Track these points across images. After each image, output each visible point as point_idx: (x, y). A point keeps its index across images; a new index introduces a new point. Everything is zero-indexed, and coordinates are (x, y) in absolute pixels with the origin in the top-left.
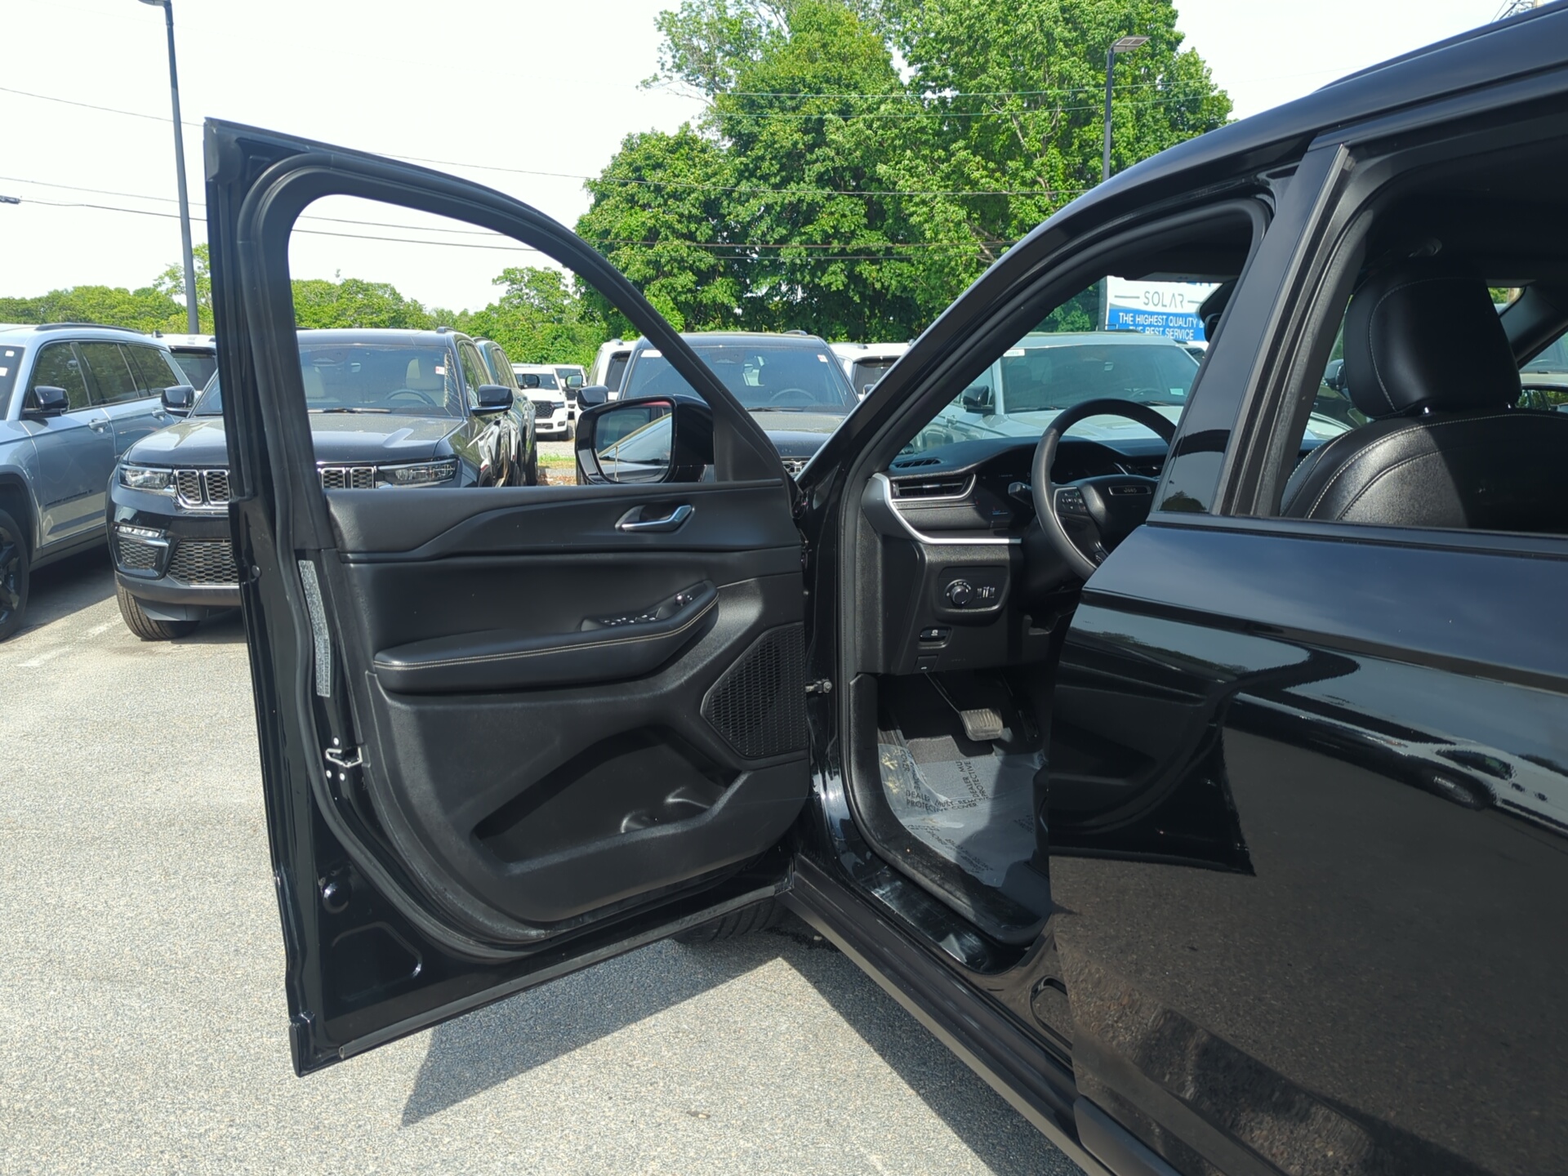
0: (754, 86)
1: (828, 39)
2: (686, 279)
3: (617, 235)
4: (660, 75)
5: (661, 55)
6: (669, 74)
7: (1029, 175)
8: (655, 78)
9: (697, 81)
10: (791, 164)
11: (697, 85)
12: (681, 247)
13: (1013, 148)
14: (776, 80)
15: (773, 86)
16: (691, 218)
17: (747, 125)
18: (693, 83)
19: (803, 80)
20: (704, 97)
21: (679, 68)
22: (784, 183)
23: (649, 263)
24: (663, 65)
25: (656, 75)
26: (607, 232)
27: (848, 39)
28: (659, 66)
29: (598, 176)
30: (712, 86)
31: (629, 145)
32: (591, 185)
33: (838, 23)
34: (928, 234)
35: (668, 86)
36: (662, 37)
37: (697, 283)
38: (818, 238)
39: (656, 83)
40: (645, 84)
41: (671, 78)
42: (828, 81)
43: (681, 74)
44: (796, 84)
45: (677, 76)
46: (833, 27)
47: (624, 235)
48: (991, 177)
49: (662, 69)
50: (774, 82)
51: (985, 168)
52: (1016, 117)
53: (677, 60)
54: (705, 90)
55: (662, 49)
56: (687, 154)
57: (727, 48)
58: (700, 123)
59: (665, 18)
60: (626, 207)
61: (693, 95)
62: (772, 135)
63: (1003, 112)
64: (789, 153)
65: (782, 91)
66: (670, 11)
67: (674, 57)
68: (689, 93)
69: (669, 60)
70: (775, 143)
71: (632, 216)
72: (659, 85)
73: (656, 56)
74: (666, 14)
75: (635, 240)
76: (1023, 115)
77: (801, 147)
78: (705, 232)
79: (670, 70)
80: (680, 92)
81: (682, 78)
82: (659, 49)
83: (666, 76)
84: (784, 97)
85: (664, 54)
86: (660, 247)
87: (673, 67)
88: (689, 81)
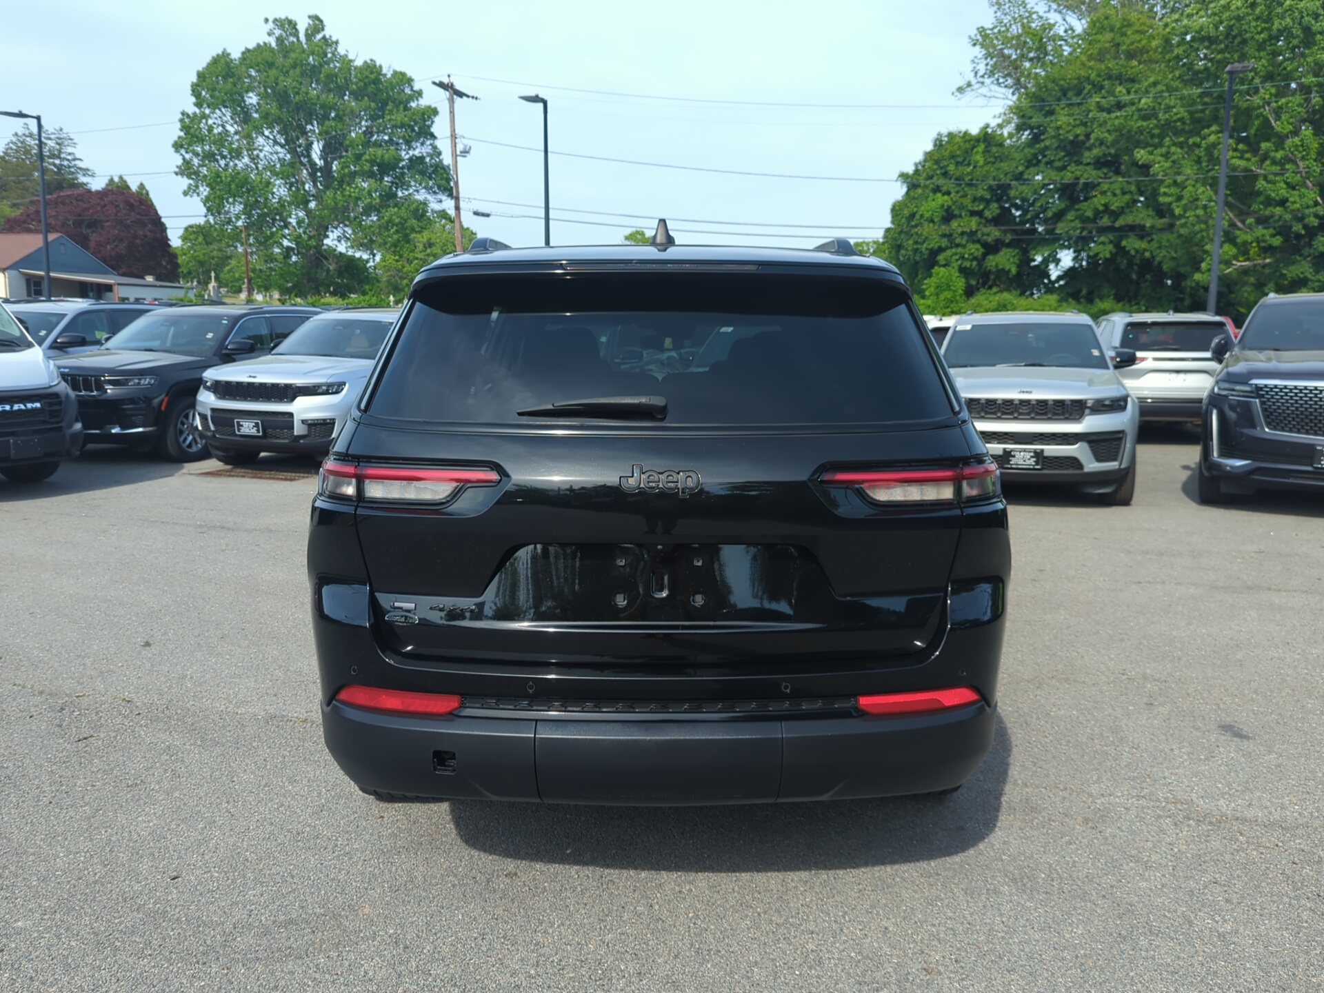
0: (1046, 87)
1: (1119, 39)
2: (975, 249)
3: (922, 216)
4: (973, 81)
5: (975, 65)
6: (981, 80)
7: (1279, 155)
8: (969, 85)
9: (1006, 83)
10: (1074, 149)
11: (1006, 86)
12: (973, 223)
13: (1266, 132)
14: (1065, 80)
15: (1062, 86)
16: (982, 199)
17: (1037, 119)
18: (1003, 85)
19: (1088, 78)
20: (1010, 96)
21: (992, 74)
22: (1064, 168)
23: (944, 236)
24: (976, 73)
25: (969, 82)
26: (913, 216)
27: (1137, 37)
28: (973, 74)
29: (910, 170)
30: (1018, 84)
31: (938, 143)
32: (904, 176)
33: (1129, 25)
34: (1177, 211)
35: (980, 90)
36: (978, 52)
37: (985, 255)
38: (1089, 214)
39: (969, 89)
40: (960, 90)
41: (983, 83)
42: (1110, 78)
43: (992, 79)
44: (1082, 83)
45: (987, 81)
46: (1124, 29)
47: (927, 215)
48: (1241, 158)
49: (975, 76)
50: (1062, 82)
51: (1235, 150)
52: (1269, 104)
53: (989, 67)
54: (1011, 90)
55: (976, 61)
56: (986, 147)
57: (1031, 55)
58: (999, 121)
59: (980, 33)
60: (931, 194)
61: (999, 95)
62: (1058, 128)
63: (1257, 100)
64: (1072, 142)
65: (1069, 89)
66: (986, 27)
67: (987, 65)
68: (996, 95)
69: (982, 68)
70: (1060, 134)
71: (933, 200)
72: (972, 90)
73: (971, 67)
74: (982, 31)
75: (936, 220)
76: (1276, 102)
77: (1082, 138)
78: (993, 210)
79: (983, 76)
80: (988, 94)
81: (992, 82)
82: (973, 61)
83: (978, 82)
84: (1070, 94)
85: (978, 64)
86: (954, 224)
87: (985, 74)
88: (999, 84)
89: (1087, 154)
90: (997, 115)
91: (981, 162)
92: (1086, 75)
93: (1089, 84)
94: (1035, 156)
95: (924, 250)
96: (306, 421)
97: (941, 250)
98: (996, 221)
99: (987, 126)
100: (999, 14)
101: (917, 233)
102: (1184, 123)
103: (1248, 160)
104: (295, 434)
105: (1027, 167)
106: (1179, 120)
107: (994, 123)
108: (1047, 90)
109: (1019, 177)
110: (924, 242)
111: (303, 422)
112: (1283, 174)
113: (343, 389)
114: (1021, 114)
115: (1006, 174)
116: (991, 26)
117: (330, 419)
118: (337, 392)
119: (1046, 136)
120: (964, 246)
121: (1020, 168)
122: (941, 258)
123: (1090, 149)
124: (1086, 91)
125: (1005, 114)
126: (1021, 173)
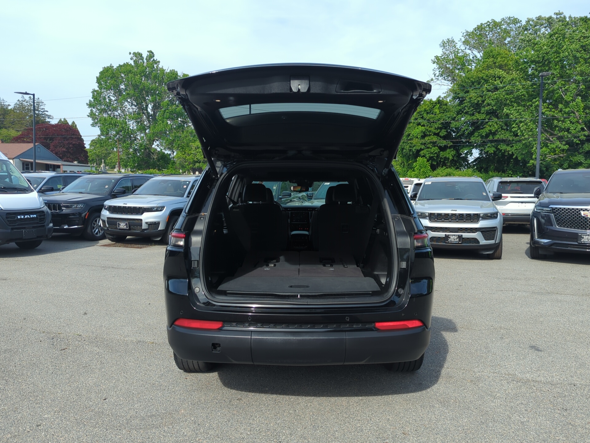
0: (465, 81)
1: (496, 60)
2: (436, 149)
4: (434, 78)
5: (434, 72)
6: (437, 78)
7: (567, 110)
10: (477, 107)
11: (448, 80)
12: (435, 139)
13: (560, 100)
15: (472, 80)
16: (439, 128)
17: (461, 95)
19: (482, 78)
20: (450, 85)
21: (442, 75)
22: (473, 115)
23: (422, 144)
24: (435, 75)
25: (432, 78)
26: (408, 135)
28: (434, 75)
30: (453, 80)
34: (520, 134)
35: (437, 82)
36: (435, 66)
37: (440, 152)
38: (484, 134)
39: (432, 81)
40: (428, 82)
41: (438, 79)
43: (442, 77)
44: (480, 79)
45: (440, 78)
46: (498, 57)
47: (415, 135)
48: (550, 111)
49: (435, 76)
50: (472, 79)
51: (548, 108)
52: (561, 88)
53: (440, 72)
54: (450, 82)
55: (435, 70)
56: (439, 106)
57: (459, 67)
58: (445, 95)
59: (436, 59)
60: (416, 126)
61: (445, 84)
62: (470, 98)
63: (556, 87)
64: (477, 104)
65: (475, 82)
66: (438, 56)
67: (439, 71)
68: (444, 84)
69: (437, 73)
70: (471, 101)
71: (418, 128)
72: (434, 82)
73: (433, 72)
74: (437, 57)
75: (418, 137)
76: (564, 87)
77: (480, 102)
78: (443, 133)
79: (438, 76)
80: (441, 84)
81: (442, 79)
82: (433, 70)
83: (436, 79)
84: (475, 84)
85: (436, 71)
86: (426, 138)
87: (439, 75)
88: (445, 79)
89: (483, 109)
90: (444, 92)
91: (438, 112)
92: (481, 76)
93: (483, 80)
94: (460, 110)
95: (414, 150)
96: (148, 222)
97: (421, 150)
98: (445, 138)
99: (440, 97)
100: (444, 50)
101: (411, 143)
102: (525, 96)
103: (554, 112)
104: (143, 228)
105: (458, 114)
106: (522, 95)
107: (443, 96)
108: (465, 82)
109: (454, 119)
110: (414, 146)
111: (146, 223)
112: (569, 118)
113: (163, 209)
114: (455, 92)
115: (449, 118)
116: (441, 55)
117: (158, 222)
118: (161, 211)
119: (465, 101)
120: (431, 148)
121: (455, 116)
122: (422, 153)
123: (484, 107)
124: (482, 83)
125: (447, 92)
126: (455, 117)
